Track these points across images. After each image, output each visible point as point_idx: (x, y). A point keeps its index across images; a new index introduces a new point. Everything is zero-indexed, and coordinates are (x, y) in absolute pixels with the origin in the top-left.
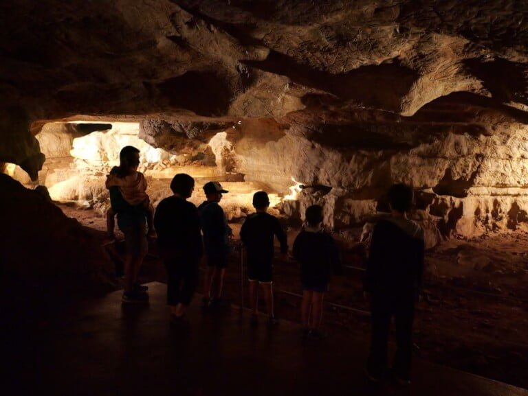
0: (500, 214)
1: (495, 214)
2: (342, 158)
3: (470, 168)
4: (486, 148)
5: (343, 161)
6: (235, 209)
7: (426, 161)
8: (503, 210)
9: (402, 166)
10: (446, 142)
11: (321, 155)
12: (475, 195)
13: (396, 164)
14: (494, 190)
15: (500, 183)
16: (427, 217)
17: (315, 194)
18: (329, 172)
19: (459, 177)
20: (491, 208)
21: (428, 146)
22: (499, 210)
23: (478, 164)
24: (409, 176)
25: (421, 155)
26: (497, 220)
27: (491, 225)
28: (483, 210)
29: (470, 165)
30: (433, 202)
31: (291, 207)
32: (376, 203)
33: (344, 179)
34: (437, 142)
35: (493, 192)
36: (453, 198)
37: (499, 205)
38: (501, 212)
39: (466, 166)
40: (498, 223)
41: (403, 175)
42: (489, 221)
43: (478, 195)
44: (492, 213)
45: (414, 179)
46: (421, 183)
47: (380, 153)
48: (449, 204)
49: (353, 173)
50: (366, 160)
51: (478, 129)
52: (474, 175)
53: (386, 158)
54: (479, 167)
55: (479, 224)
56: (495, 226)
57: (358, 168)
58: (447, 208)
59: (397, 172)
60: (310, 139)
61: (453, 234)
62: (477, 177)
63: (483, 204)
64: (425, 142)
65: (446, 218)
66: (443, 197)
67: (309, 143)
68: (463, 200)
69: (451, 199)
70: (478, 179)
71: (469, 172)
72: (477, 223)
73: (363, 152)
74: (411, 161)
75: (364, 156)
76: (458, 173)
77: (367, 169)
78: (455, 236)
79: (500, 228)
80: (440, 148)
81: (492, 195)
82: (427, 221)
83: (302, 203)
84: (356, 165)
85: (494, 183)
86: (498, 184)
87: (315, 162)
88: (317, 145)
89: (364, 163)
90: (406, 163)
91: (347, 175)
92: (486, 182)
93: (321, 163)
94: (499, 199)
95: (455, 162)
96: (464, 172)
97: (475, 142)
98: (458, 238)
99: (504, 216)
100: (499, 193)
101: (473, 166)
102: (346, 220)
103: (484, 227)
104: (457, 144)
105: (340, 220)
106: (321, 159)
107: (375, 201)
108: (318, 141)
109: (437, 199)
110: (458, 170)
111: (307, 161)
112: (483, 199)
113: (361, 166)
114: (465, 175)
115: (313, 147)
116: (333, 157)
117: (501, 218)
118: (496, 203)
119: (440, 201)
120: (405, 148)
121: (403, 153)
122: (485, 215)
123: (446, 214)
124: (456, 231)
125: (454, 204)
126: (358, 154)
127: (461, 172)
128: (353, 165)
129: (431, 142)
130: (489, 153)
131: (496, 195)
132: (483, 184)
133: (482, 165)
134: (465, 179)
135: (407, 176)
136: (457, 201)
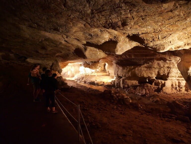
0: (181, 86)
1: (179, 86)
2: (123, 68)
3: (166, 71)
4: (170, 65)
5: (123, 69)
6: (101, 82)
7: (148, 69)
8: (182, 85)
9: (140, 71)
10: (154, 63)
11: (118, 68)
12: (171, 80)
13: (137, 70)
14: (178, 78)
15: (180, 76)
16: (150, 86)
17: (118, 79)
18: (120, 72)
19: (163, 74)
20: (177, 84)
21: (147, 64)
22: (180, 85)
23: (169, 70)
24: (142, 73)
25: (146, 67)
26: (180, 88)
27: (178, 90)
28: (174, 85)
29: (166, 70)
30: (155, 82)
31: (113, 82)
32: (138, 82)
33: (123, 74)
34: (150, 63)
35: (178, 79)
36: (162, 80)
37: (180, 83)
38: (181, 85)
39: (164, 71)
40: (181, 89)
41: (140, 73)
42: (177, 88)
43: (172, 80)
44: (178, 86)
45: (144, 74)
46: (147, 76)
47: (133, 67)
48: (160, 82)
49: (125, 72)
50: (128, 69)
51: (164, 59)
52: (168, 73)
53: (134, 68)
54: (169, 71)
55: (174, 89)
56: (180, 90)
57: (126, 71)
58: (160, 84)
59: (138, 72)
60: (116, 64)
61: (162, 92)
62: (170, 74)
63: (174, 83)
64: (147, 63)
65: (160, 87)
66: (158, 80)
67: (116, 65)
68: (166, 81)
69: (161, 81)
70: (170, 75)
71: (166, 72)
72: (173, 89)
73: (128, 67)
74: (143, 69)
75: (128, 68)
76: (162, 73)
77: (129, 71)
78: (163, 93)
79: (182, 91)
80: (152, 65)
81: (177, 80)
82: (150, 87)
83: (115, 81)
84: (126, 70)
85: (177, 76)
86: (179, 76)
87: (117, 70)
88: (118, 66)
89: (128, 70)
90: (141, 70)
91: (124, 73)
92: (174, 76)
93: (118, 70)
94: (180, 81)
95: (160, 69)
96: (164, 72)
97: (165, 63)
98: (164, 93)
99: (183, 87)
100: (179, 79)
101: (167, 71)
102: (126, 86)
103: (176, 90)
104: (158, 64)
105: (124, 86)
106: (118, 69)
107: (137, 81)
108: (118, 64)
109: (156, 81)
110: (162, 72)
111: (116, 70)
112: (174, 81)
113: (127, 71)
114: (165, 73)
115: (117, 66)
116: (121, 68)
117: (182, 88)
118: (179, 83)
119: (157, 82)
120: (140, 65)
121: (140, 67)
122: (175, 86)
123: (160, 85)
124: (163, 91)
125: (162, 82)
126: (127, 67)
127: (163, 72)
128: (125, 70)
129: (148, 63)
130: (172, 66)
131: (178, 80)
132: (173, 76)
133: (170, 70)
134: (165, 75)
135: (141, 73)
136: (163, 82)
